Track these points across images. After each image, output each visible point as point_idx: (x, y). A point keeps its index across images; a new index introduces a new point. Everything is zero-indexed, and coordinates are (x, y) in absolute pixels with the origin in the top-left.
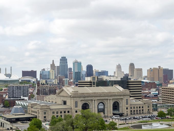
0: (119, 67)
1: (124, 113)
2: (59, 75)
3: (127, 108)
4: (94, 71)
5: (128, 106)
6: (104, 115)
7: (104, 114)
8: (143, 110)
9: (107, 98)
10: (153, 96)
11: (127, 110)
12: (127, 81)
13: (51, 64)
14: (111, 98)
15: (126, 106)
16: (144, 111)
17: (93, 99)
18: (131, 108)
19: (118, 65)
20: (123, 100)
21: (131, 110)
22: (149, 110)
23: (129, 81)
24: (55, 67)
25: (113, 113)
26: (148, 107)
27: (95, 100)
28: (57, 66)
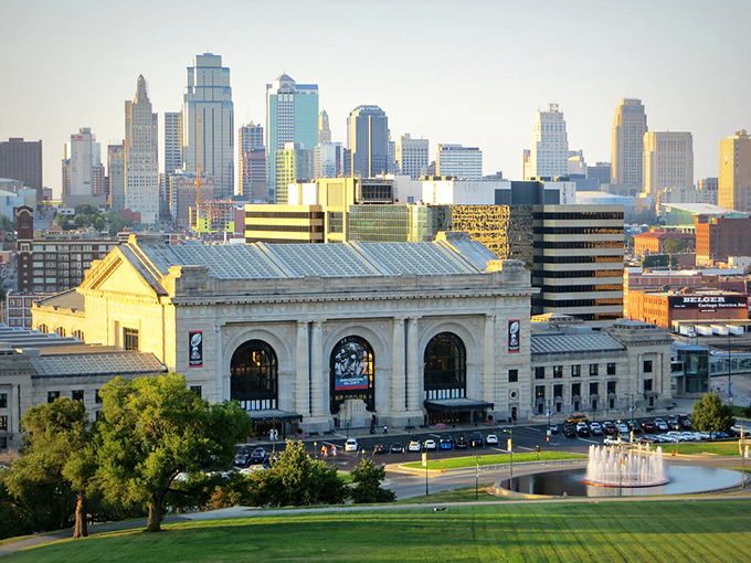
0: (553, 124)
1: (492, 406)
2: (178, 171)
3: (513, 376)
4: (398, 144)
5: (522, 360)
6: (370, 415)
7: (371, 406)
8: (611, 387)
9: (386, 310)
10: (722, 299)
11: (513, 385)
12: (536, 208)
13: (127, 103)
14: (415, 312)
15: (506, 361)
16: (618, 388)
17: (299, 319)
18: (540, 373)
19: (546, 109)
20: (489, 324)
21: (540, 382)
22: (648, 385)
23: (549, 208)
24: (155, 117)
25: (427, 405)
26: (648, 367)
27: (311, 324)
28: (168, 116)
